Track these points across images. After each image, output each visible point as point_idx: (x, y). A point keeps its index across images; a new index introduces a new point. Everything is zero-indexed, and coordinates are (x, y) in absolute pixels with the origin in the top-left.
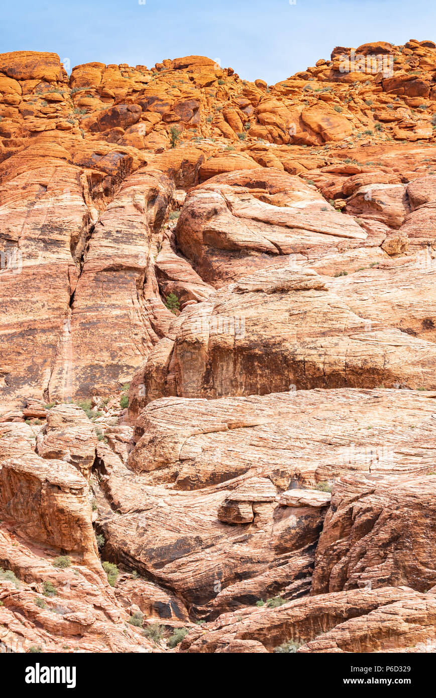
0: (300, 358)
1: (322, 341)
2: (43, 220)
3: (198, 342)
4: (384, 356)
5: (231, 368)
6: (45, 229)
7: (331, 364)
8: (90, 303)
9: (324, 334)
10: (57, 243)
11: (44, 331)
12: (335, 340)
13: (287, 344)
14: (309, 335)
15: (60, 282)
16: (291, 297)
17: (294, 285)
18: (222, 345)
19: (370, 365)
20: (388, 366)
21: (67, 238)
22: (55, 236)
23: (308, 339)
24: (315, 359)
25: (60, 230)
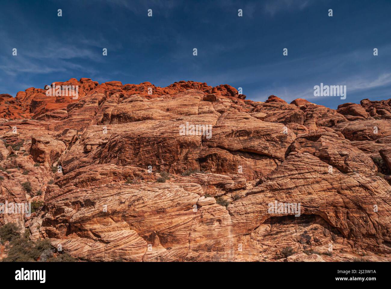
0: (131, 116)
1: (138, 112)
2: (93, 98)
3: (108, 114)
4: (152, 114)
5: (116, 121)
6: (93, 99)
7: (138, 117)
8: (99, 115)
9: (138, 110)
10: (95, 102)
11: (87, 120)
12: (141, 111)
13: (129, 113)
14: (135, 111)
15: (93, 110)
16: (133, 103)
17: (134, 100)
18: (114, 114)
19: (148, 116)
20: (152, 117)
21: (97, 101)
22: (95, 101)
23: (134, 112)
24: (135, 116)
25: (96, 99)
